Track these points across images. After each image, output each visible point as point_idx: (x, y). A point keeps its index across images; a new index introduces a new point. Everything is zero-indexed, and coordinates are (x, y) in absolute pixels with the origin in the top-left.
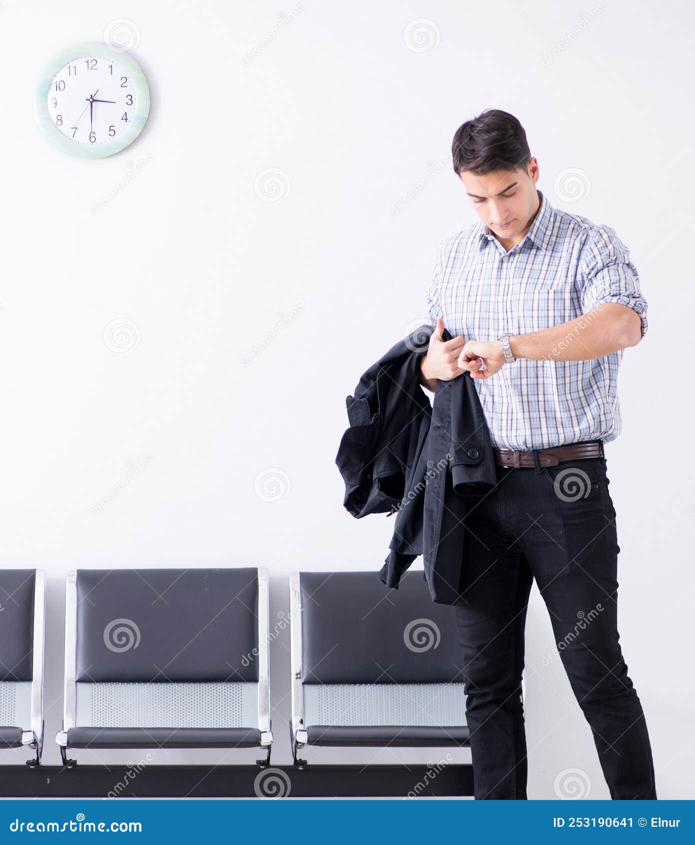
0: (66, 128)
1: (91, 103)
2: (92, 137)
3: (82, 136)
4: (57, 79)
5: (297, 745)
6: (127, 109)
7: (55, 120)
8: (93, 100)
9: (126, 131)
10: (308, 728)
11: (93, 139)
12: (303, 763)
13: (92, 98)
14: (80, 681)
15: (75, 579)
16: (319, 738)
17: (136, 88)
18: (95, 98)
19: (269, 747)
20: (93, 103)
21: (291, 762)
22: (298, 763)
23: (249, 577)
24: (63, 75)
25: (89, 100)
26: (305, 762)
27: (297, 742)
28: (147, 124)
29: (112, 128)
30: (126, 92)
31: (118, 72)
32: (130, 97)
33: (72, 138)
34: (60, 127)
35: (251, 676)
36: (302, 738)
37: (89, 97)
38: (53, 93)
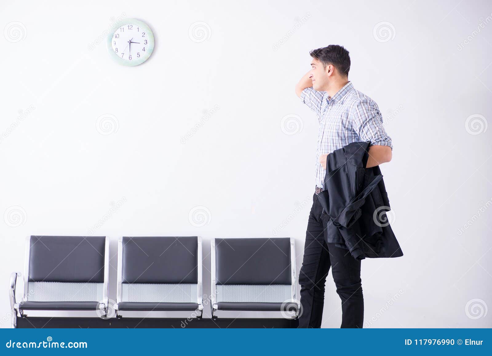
0: (119, 54)
1: (130, 43)
2: (130, 58)
3: (126, 57)
4: (116, 33)
5: (214, 310)
6: (144, 46)
7: (115, 50)
8: (131, 42)
9: (144, 55)
10: (218, 303)
12: (216, 317)
13: (130, 41)
14: (124, 282)
15: (122, 240)
16: (222, 307)
17: (148, 37)
18: (131, 41)
19: (202, 311)
20: (131, 43)
21: (211, 317)
22: (214, 317)
23: (194, 240)
24: (118, 31)
26: (217, 317)
27: (213, 309)
28: (153, 52)
29: (138, 54)
30: (144, 39)
31: (141, 31)
32: (146, 41)
33: (122, 57)
34: (117, 53)
35: (195, 282)
36: (216, 307)
37: (129, 41)
38: (114, 39)
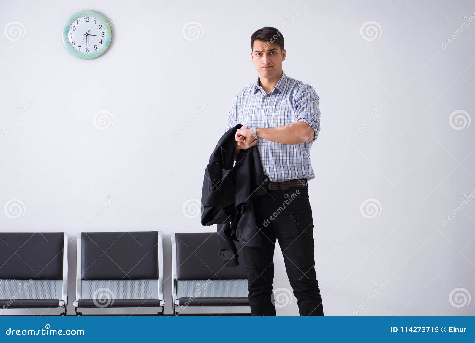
0: (76, 46)
1: (87, 36)
2: (87, 50)
3: (83, 50)
4: (72, 26)
6: (102, 38)
7: (71, 43)
8: (87, 35)
9: (101, 48)
10: (180, 298)
11: (87, 51)
13: (87, 33)
14: (83, 279)
15: (80, 236)
17: (105, 29)
19: (163, 307)
20: (88, 36)
21: (172, 313)
23: (154, 235)
24: (75, 24)
25: (86, 34)
27: (175, 305)
28: (110, 44)
29: (95, 46)
30: (101, 31)
31: (98, 23)
32: (103, 33)
33: (78, 50)
34: (74, 46)
36: (177, 303)
37: (86, 33)
38: (70, 32)
